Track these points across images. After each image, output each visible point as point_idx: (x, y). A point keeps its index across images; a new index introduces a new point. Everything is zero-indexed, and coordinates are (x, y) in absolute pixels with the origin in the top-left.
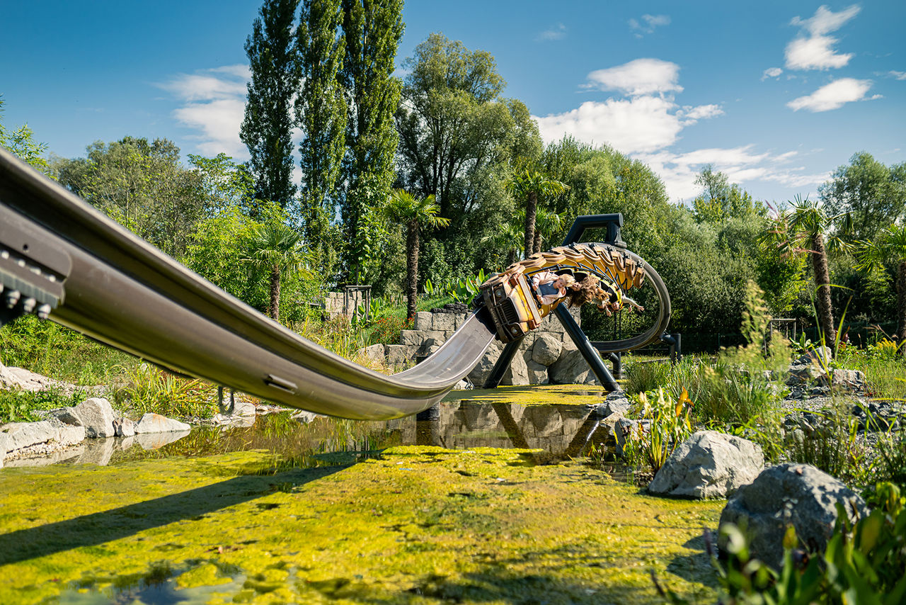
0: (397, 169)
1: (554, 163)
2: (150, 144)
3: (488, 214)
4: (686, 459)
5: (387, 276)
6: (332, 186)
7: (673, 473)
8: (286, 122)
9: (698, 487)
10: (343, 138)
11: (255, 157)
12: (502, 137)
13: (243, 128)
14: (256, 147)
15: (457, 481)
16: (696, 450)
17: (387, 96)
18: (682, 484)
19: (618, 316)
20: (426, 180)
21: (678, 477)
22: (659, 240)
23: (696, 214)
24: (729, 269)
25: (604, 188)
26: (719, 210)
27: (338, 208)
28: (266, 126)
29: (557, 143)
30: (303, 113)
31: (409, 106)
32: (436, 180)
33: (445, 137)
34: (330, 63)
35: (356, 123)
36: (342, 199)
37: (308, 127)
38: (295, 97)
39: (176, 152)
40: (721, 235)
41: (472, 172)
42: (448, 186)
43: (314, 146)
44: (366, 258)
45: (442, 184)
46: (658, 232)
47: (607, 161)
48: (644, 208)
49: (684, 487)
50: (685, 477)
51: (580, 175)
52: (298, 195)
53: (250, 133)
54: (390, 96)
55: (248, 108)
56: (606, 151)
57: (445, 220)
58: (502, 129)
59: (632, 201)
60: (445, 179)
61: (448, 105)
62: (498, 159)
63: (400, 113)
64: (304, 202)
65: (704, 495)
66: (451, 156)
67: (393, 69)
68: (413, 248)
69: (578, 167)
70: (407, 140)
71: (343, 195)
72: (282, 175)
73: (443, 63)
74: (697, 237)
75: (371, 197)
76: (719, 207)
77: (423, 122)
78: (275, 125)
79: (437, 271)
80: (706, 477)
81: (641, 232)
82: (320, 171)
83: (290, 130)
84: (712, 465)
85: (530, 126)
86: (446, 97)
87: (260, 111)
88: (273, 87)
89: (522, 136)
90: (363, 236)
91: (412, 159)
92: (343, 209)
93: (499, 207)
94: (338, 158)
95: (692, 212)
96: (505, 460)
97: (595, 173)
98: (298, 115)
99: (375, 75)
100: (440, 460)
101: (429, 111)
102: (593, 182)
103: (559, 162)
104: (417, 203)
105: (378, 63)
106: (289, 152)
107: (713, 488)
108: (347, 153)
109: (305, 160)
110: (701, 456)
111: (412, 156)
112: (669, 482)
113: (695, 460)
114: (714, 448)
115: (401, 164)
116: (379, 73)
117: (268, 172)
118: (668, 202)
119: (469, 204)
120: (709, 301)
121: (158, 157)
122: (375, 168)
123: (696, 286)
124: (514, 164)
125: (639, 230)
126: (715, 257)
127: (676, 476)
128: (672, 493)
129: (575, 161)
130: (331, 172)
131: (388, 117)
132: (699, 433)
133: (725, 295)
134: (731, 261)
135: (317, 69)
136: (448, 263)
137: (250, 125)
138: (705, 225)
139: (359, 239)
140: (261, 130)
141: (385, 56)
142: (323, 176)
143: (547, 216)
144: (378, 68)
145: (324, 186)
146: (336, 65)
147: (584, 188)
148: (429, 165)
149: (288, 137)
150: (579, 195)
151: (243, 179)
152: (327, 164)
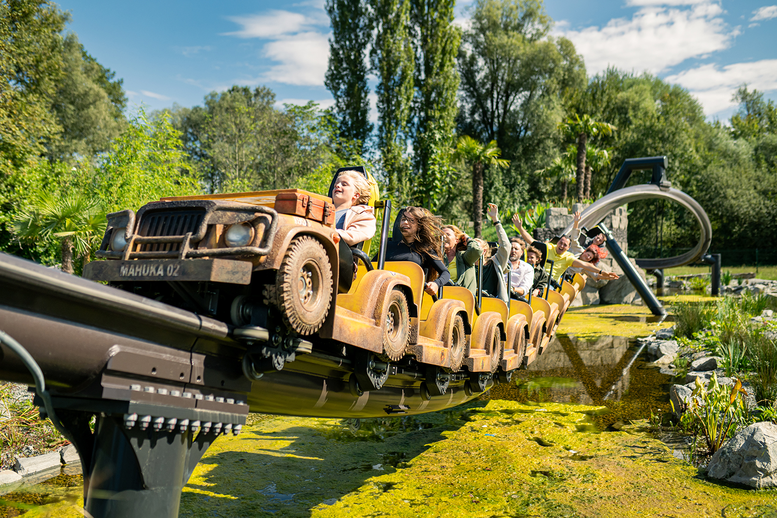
0: (459, 105)
1: (599, 93)
2: (252, 91)
3: (540, 141)
4: (741, 450)
5: (453, 199)
6: (404, 123)
7: (729, 462)
8: (363, 70)
9: (754, 478)
10: (412, 82)
11: (338, 102)
12: (551, 71)
13: (327, 77)
14: (339, 93)
15: (536, 454)
16: (750, 441)
17: (449, 42)
18: (738, 473)
19: (659, 228)
20: (485, 112)
21: (734, 465)
22: (697, 159)
23: (733, 130)
24: (765, 184)
25: (646, 114)
26: (756, 126)
27: (409, 142)
28: (346, 75)
29: (601, 74)
30: (377, 61)
31: (469, 49)
32: (493, 112)
33: (500, 74)
34: (398, 16)
35: (423, 68)
36: (412, 133)
37: (382, 74)
38: (369, 47)
39: (273, 97)
40: (756, 150)
41: (525, 105)
42: (504, 118)
43: (388, 89)
44: (437, 192)
45: (499, 116)
46: (697, 151)
47: (647, 87)
48: (684, 130)
49: (740, 476)
50: (741, 466)
51: (623, 103)
52: (375, 131)
53: (333, 80)
54: (451, 42)
55: (331, 60)
56: (647, 78)
57: (505, 162)
58: (551, 65)
59: (671, 124)
60: (501, 111)
61: (502, 46)
62: (547, 91)
63: (461, 55)
64: (381, 138)
65: (759, 486)
66: (506, 92)
67: (453, 18)
68: (478, 187)
69: (621, 95)
70: (467, 78)
71: (414, 130)
72: (361, 115)
73: (498, 9)
74: (734, 153)
75: (439, 139)
76: (755, 122)
77: (481, 62)
78: (353, 73)
79: (496, 193)
80: (761, 470)
81: (680, 152)
82: (393, 111)
83: (367, 77)
84: (767, 459)
85: (577, 60)
86: (502, 39)
87: (340, 61)
88: (351, 41)
89: (569, 70)
90: (433, 173)
91: (472, 96)
92: (414, 142)
93: (549, 134)
94: (408, 99)
95: (729, 128)
96: (574, 422)
97: (637, 99)
98: (372, 62)
99: (438, 24)
100: (518, 422)
101: (486, 52)
102: (635, 108)
103: (603, 92)
104: (481, 148)
105: (441, 13)
106: (366, 96)
107: (767, 480)
108: (416, 94)
109: (380, 101)
110: (755, 448)
111: (472, 92)
112: (726, 470)
113: (750, 451)
114: (768, 442)
115: (462, 99)
116: (442, 22)
117: (349, 114)
118: (706, 121)
119: (522, 133)
120: (744, 214)
121: (259, 102)
122: (440, 106)
123: (733, 202)
124: (562, 95)
125: (678, 151)
126: (752, 173)
127: (733, 465)
128: (729, 480)
129: (618, 90)
130: (402, 112)
131: (450, 60)
132: (754, 425)
133: (761, 209)
134: (767, 176)
135: (387, 22)
136: (506, 186)
137: (333, 75)
138: (741, 141)
139: (430, 176)
140: (342, 78)
141: (446, 7)
142: (396, 116)
143: (596, 152)
144: (441, 18)
145: (397, 124)
146: (403, 17)
147: (626, 113)
148: (486, 100)
149: (365, 83)
150: (622, 121)
151: (329, 121)
152: (399, 104)
